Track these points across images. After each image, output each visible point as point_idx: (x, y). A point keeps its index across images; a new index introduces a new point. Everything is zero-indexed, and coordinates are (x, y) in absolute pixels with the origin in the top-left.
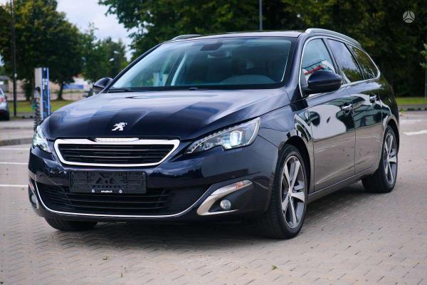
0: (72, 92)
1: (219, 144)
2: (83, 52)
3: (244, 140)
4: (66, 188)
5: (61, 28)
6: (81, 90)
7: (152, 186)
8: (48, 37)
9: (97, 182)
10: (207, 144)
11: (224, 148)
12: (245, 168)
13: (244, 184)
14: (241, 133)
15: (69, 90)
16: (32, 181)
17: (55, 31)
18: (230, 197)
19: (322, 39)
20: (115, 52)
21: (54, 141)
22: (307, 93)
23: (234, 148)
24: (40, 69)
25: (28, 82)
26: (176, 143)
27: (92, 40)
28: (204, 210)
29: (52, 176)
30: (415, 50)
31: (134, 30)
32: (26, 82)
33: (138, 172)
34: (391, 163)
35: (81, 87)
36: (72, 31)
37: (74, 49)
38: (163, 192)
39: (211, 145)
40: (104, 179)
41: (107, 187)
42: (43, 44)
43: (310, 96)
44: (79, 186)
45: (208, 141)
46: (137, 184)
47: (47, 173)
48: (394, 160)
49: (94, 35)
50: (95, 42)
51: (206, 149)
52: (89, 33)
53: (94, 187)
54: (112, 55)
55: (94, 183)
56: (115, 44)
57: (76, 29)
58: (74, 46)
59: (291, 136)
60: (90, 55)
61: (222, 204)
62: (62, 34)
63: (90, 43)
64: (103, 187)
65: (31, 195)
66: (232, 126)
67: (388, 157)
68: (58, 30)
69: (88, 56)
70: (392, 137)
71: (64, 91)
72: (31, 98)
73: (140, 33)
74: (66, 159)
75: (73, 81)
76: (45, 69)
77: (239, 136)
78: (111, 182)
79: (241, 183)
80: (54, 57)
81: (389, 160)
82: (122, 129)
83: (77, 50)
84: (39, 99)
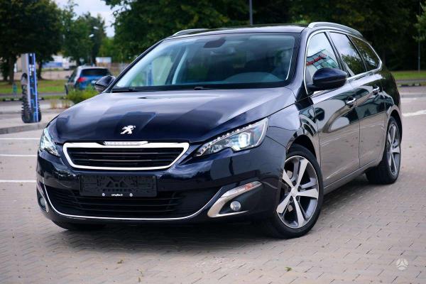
0: (50, 70)
1: (227, 145)
2: (62, 30)
3: (252, 141)
4: (76, 192)
5: (39, 4)
6: (60, 68)
7: (162, 189)
8: (26, 14)
9: (108, 186)
10: (216, 146)
11: (232, 149)
12: (256, 169)
13: (254, 185)
14: (249, 134)
15: (48, 68)
16: (42, 185)
17: (33, 8)
18: (240, 199)
19: (325, 33)
20: (95, 28)
21: (62, 145)
22: (312, 90)
23: (243, 150)
24: (27, 55)
25: (5, 61)
26: (185, 146)
27: (72, 17)
28: (215, 212)
29: (61, 179)
30: (407, 23)
31: (117, 7)
32: (2, 61)
33: (148, 175)
34: (395, 154)
35: (60, 64)
36: (50, 7)
37: (53, 26)
38: (174, 195)
39: (220, 147)
40: (114, 183)
41: (117, 190)
42: (21, 21)
43: (315, 93)
44: (89, 190)
45: (217, 143)
46: (147, 188)
47: (56, 177)
48: (396, 150)
49: (74, 11)
50: (75, 18)
51: (215, 151)
52: (69, 10)
53: (104, 191)
54: (92, 31)
55: (104, 187)
56: (94, 19)
57: (54, 5)
58: (53, 23)
59: (298, 135)
60: (69, 33)
61: (232, 206)
62: (41, 11)
63: (70, 20)
64: (113, 190)
65: (39, 198)
66: (240, 127)
67: (391, 148)
68: (36, 6)
69: (68, 34)
70: (395, 128)
71: (42, 69)
72: (8, 78)
73: (124, 10)
74: (76, 163)
75: (52, 60)
76: (31, 55)
77: (247, 138)
78: (121, 186)
79: (250, 184)
80: (32, 35)
81: (392, 151)
82: (130, 132)
83: (57, 28)
84: (26, 86)
